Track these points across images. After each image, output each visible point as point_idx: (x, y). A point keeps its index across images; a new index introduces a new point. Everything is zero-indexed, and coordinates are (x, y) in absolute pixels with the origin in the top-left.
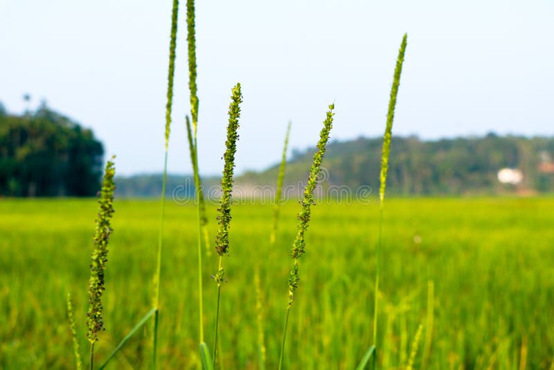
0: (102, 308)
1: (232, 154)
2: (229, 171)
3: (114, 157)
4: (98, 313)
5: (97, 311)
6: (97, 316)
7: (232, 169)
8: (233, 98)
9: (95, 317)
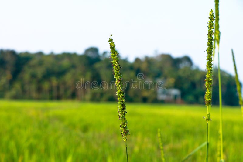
0: (127, 123)
1: (211, 50)
2: (210, 59)
3: (111, 35)
4: (125, 125)
5: (124, 124)
6: (125, 127)
7: (211, 58)
8: (209, 18)
9: (124, 127)
